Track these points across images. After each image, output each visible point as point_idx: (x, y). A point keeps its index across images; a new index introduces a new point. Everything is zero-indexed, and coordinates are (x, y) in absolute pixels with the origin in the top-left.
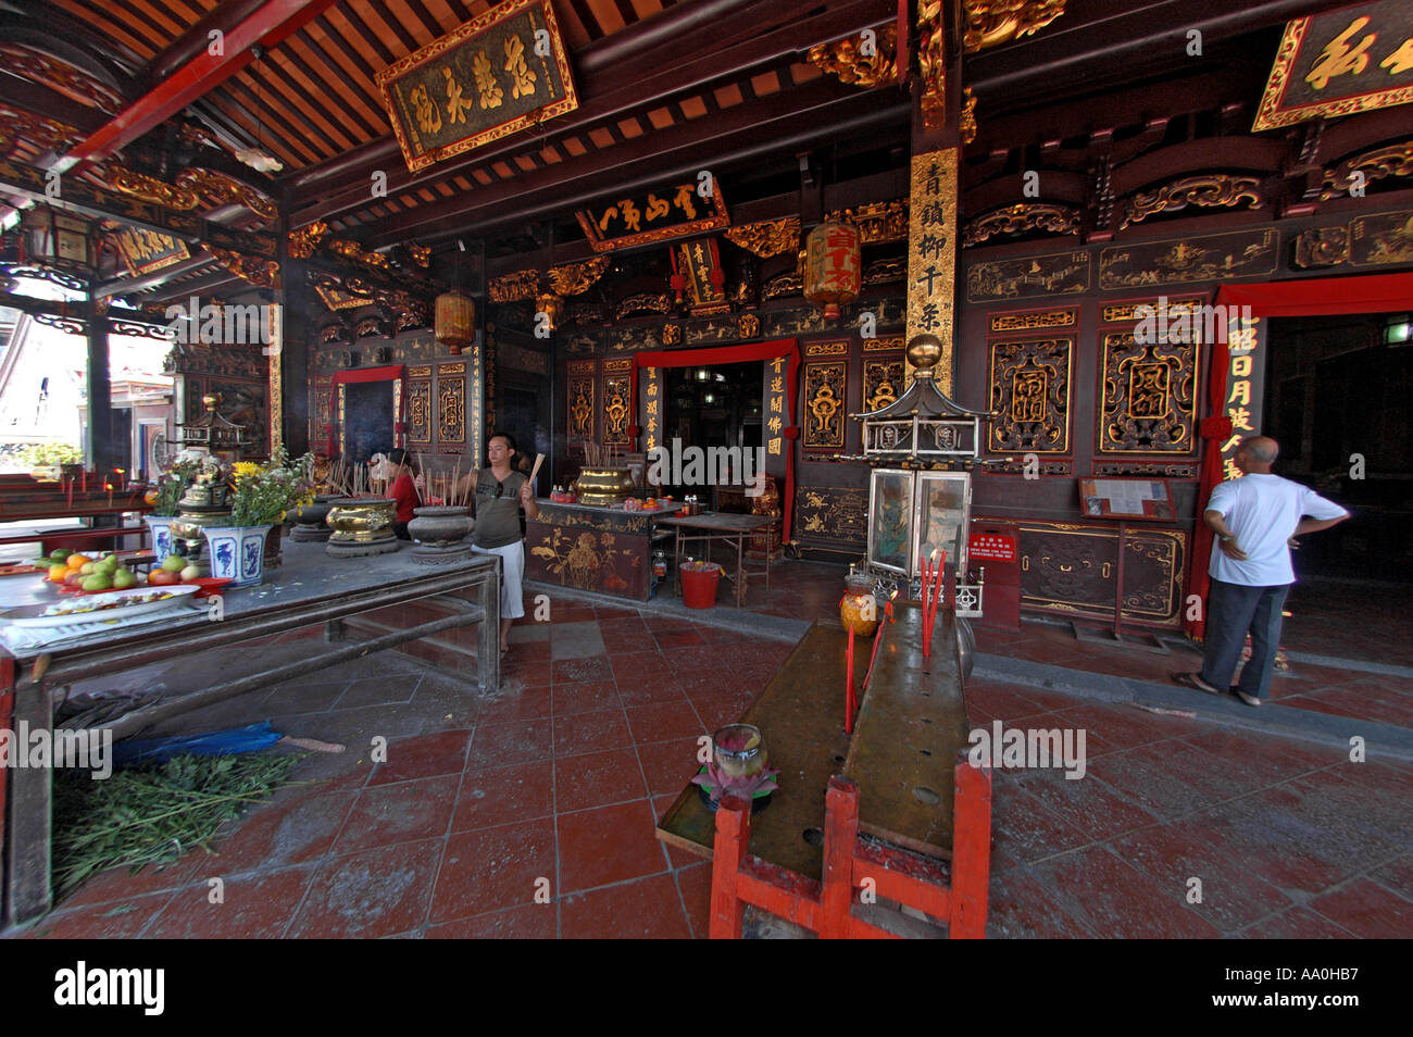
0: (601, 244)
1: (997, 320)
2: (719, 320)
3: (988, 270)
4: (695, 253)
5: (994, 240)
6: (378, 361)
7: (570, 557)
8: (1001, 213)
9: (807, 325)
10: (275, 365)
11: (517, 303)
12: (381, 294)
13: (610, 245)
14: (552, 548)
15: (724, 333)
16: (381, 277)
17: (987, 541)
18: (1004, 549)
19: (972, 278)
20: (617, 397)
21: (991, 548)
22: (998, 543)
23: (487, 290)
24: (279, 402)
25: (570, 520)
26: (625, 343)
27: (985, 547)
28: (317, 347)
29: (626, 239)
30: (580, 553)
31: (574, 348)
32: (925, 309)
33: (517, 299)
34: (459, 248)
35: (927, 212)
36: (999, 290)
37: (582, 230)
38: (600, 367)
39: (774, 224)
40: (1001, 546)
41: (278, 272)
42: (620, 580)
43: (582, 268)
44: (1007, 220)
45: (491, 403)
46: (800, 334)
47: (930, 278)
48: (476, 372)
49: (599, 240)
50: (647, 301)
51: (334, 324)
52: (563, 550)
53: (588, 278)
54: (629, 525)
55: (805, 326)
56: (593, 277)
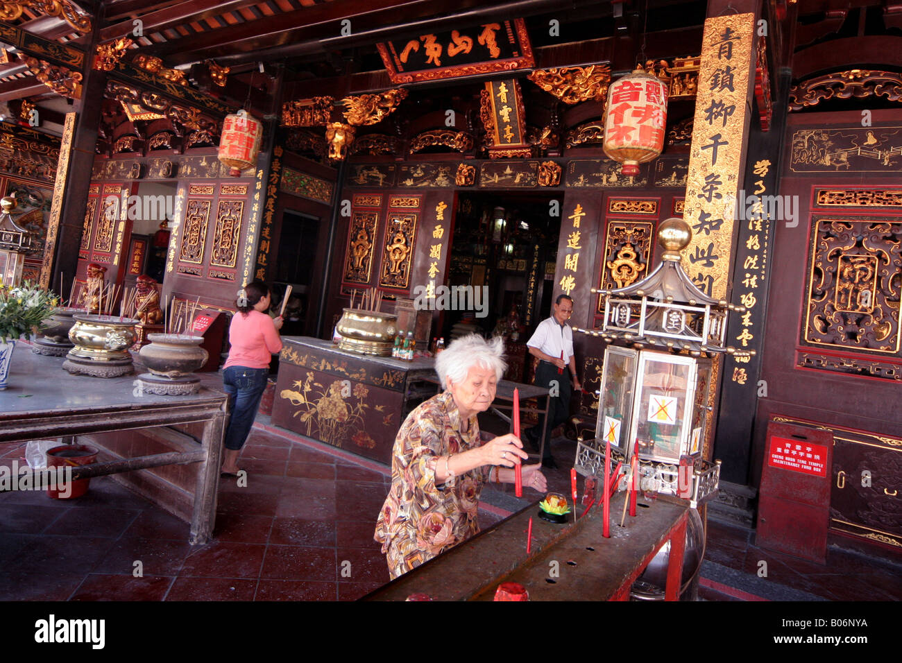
0: (399, 76)
1: (822, 193)
2: (519, 163)
3: (816, 138)
4: (499, 91)
5: (824, 106)
6: (166, 176)
7: (320, 405)
8: (834, 77)
9: (614, 178)
10: (61, 172)
11: (307, 128)
12: (173, 110)
13: (408, 78)
14: (302, 393)
15: (521, 178)
16: (177, 93)
17: (793, 448)
18: (813, 460)
19: (796, 145)
20: (400, 236)
21: (797, 457)
22: (806, 452)
23: (280, 114)
24: (59, 209)
25: (324, 365)
26: (416, 180)
27: (790, 455)
28: (111, 157)
29: (425, 72)
30: (330, 402)
31: (362, 180)
32: (707, 178)
33: (308, 125)
34: (259, 69)
35: (717, 76)
36: (827, 160)
37: (381, 60)
38: (385, 202)
39: (581, 69)
40: (809, 456)
41: (81, 83)
42: (369, 439)
43: (377, 98)
44: (842, 86)
45: (267, 230)
46: (605, 188)
47: (715, 146)
48: (257, 196)
49: (397, 71)
50: (444, 137)
51: (130, 135)
52: (313, 396)
53: (382, 109)
54: (385, 378)
55: (611, 180)
56: (387, 109)
